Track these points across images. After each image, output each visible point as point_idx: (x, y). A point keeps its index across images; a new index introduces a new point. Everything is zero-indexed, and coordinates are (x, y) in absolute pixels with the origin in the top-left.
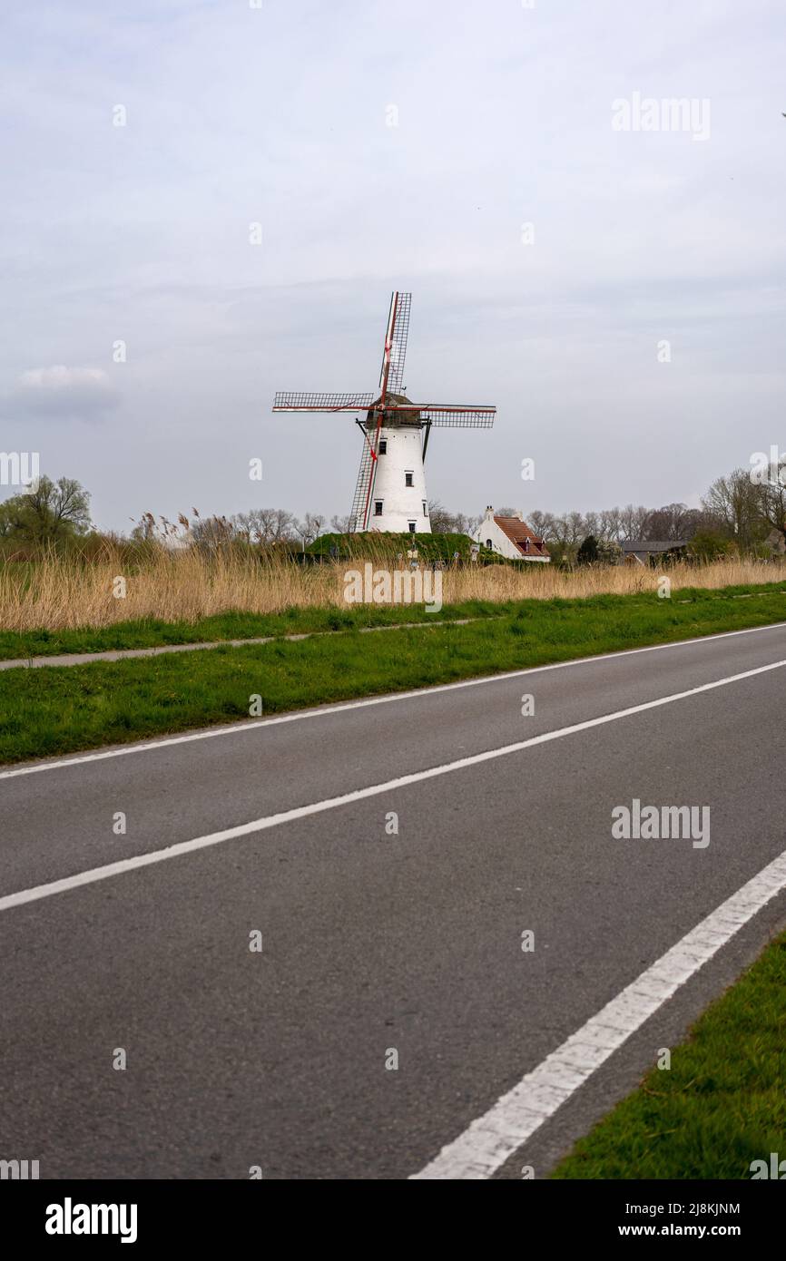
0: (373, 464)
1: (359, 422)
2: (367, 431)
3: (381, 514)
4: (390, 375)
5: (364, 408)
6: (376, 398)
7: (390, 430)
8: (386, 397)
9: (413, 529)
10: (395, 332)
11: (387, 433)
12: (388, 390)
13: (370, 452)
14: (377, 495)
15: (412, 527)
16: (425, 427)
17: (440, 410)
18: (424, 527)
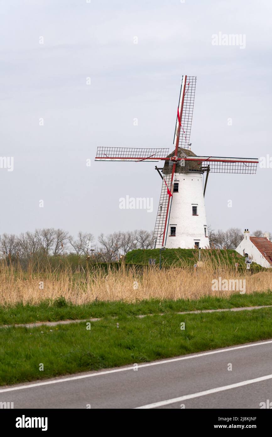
0: (169, 199)
1: (157, 169)
2: (163, 175)
3: (175, 236)
4: (181, 135)
5: (162, 159)
6: (171, 152)
7: (181, 174)
8: (178, 151)
9: (198, 246)
10: (184, 104)
11: (179, 177)
12: (179, 146)
13: (167, 190)
14: (172, 222)
15: (197, 244)
16: (205, 173)
17: (217, 161)
18: (204, 244)
